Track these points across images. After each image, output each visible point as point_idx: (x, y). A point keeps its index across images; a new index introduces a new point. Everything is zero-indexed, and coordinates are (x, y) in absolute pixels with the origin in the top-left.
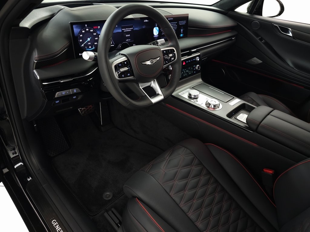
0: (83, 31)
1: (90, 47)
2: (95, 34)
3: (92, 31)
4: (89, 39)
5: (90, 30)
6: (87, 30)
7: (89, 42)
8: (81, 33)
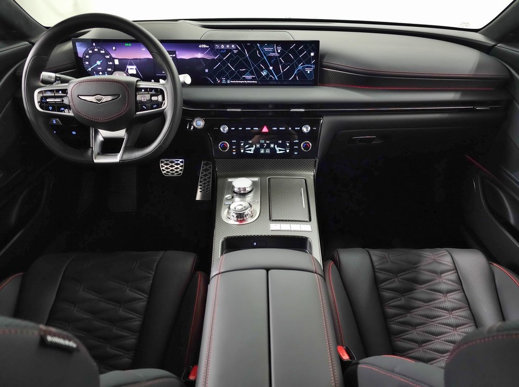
0: (90, 52)
1: (101, 73)
2: (108, 57)
3: (103, 52)
4: (99, 63)
5: (99, 50)
6: (96, 50)
7: (98, 66)
8: (86, 53)
